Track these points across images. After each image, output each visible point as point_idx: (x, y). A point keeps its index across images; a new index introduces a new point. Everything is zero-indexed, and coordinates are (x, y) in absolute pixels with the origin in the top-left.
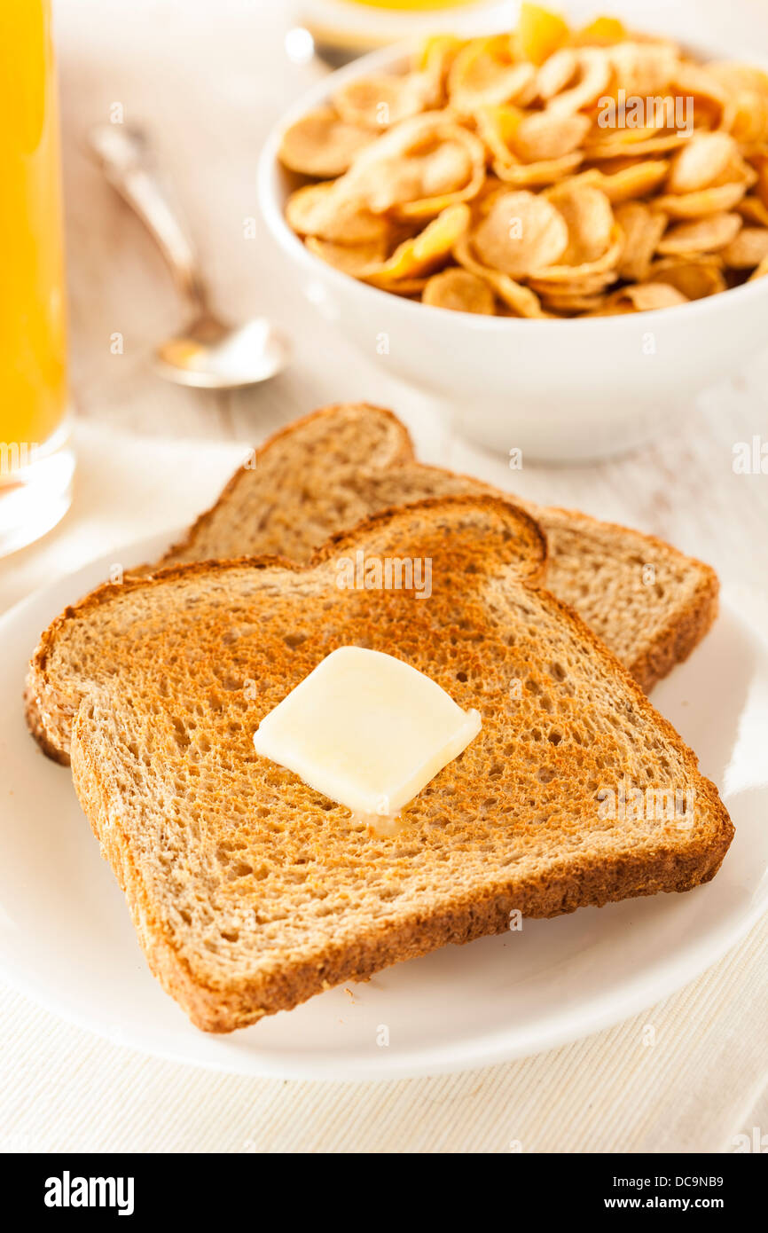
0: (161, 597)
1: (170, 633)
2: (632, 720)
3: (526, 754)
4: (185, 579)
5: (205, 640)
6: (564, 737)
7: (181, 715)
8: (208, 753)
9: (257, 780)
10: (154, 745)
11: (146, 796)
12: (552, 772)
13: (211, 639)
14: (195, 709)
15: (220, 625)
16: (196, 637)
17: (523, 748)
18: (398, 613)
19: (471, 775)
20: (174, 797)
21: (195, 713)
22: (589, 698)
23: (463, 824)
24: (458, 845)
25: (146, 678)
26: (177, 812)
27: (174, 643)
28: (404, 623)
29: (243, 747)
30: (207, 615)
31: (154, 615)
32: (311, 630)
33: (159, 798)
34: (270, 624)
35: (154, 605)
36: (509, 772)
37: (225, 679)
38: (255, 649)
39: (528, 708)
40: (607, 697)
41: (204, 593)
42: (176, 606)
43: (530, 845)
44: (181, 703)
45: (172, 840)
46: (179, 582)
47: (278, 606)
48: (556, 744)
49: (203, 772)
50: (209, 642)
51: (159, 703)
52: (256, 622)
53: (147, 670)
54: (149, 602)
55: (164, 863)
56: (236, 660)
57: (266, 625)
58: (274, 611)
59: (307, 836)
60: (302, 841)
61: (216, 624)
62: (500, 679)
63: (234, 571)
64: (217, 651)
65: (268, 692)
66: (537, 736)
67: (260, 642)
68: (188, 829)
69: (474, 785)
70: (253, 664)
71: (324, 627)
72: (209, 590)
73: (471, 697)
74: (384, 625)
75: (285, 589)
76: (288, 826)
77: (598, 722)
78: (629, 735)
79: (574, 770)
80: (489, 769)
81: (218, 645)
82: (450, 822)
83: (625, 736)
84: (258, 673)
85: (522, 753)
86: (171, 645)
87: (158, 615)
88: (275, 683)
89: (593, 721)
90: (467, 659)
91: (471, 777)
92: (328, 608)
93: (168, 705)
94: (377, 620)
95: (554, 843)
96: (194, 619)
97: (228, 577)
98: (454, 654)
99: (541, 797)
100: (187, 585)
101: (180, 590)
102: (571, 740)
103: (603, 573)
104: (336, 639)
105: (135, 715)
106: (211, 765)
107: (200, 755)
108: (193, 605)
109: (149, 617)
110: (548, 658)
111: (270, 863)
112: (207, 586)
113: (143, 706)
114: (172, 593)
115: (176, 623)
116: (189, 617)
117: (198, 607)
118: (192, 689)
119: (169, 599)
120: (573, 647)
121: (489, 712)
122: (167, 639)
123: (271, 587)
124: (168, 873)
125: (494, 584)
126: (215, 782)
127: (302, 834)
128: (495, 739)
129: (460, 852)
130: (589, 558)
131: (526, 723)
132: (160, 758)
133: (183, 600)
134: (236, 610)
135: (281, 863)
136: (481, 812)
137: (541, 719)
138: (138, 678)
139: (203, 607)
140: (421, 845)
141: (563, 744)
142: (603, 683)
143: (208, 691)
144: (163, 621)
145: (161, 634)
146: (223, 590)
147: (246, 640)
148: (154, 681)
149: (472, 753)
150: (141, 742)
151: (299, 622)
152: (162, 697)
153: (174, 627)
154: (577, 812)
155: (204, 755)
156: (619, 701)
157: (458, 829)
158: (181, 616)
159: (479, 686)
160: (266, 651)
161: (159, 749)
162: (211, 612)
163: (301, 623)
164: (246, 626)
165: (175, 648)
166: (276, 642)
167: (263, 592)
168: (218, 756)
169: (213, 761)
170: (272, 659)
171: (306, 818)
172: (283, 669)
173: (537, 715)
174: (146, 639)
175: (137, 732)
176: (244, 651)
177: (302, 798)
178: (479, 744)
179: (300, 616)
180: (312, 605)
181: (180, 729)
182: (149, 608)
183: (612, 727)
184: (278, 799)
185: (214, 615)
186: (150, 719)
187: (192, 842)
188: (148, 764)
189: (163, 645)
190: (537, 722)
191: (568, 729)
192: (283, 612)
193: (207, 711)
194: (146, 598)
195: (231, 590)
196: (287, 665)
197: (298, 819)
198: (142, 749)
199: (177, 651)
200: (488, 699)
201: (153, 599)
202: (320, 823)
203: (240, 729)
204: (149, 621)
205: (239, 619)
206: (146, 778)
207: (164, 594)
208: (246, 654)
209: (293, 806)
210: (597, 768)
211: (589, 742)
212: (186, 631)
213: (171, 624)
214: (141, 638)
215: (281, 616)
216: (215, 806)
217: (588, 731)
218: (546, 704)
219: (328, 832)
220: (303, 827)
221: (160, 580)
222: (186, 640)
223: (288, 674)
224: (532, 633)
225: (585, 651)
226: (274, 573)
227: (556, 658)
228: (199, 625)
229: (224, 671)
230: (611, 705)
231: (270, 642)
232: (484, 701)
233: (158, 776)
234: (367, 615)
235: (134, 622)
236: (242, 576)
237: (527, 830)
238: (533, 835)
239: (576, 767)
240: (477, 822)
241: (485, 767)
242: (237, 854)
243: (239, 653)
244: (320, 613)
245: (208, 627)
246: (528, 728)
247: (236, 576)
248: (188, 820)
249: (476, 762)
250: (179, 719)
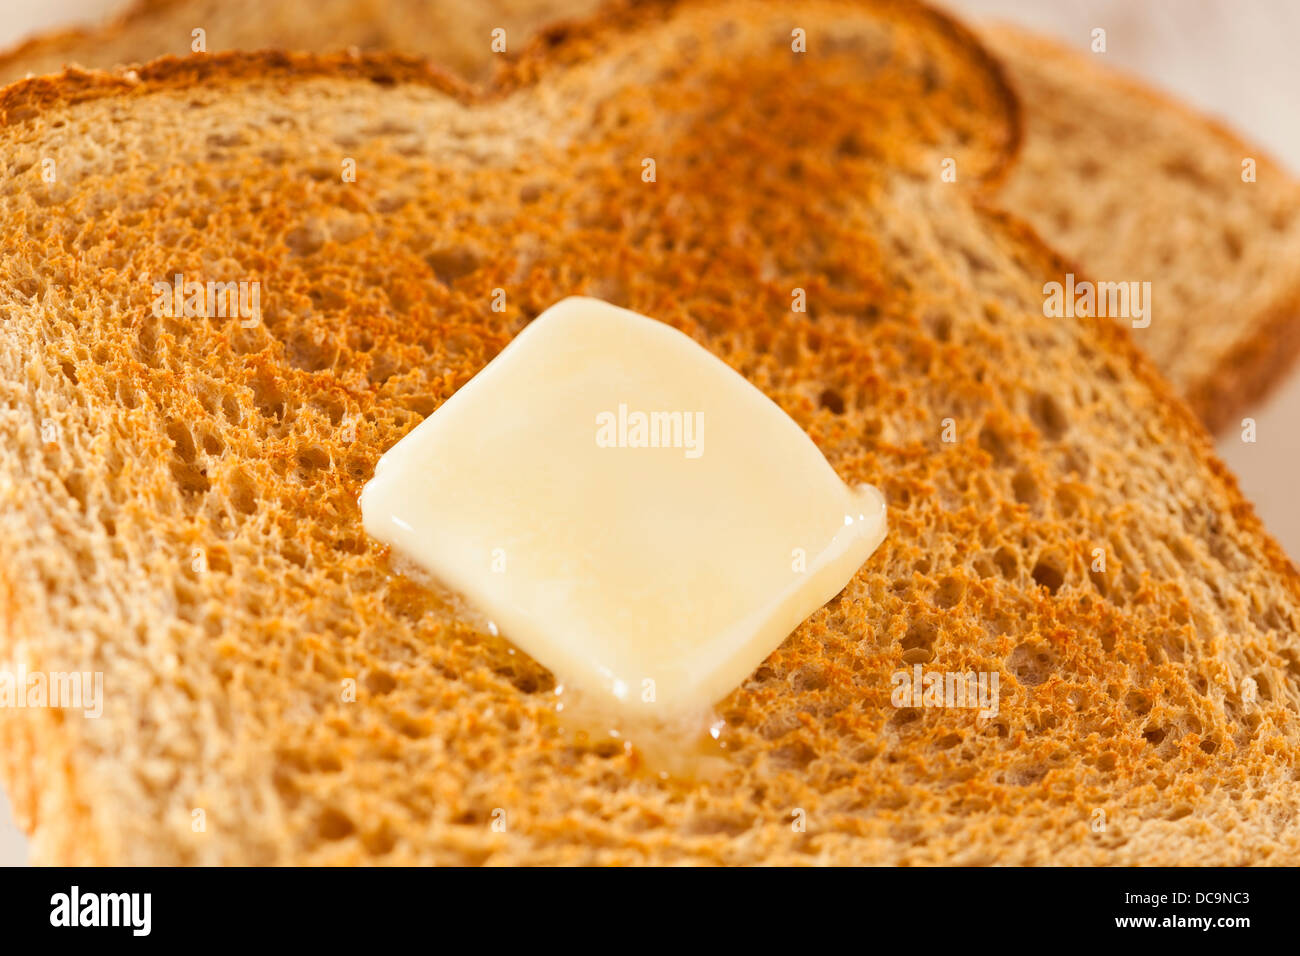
0: (152, 123)
1: (168, 213)
2: (1218, 553)
3: (987, 607)
4: (211, 87)
5: (246, 238)
6: (1070, 575)
7: (188, 416)
8: (249, 518)
9: (366, 599)
10: (124, 483)
11: (105, 609)
12: (1043, 658)
13: (263, 237)
14: (219, 404)
15: (285, 206)
16: (228, 232)
17: (978, 592)
18: (687, 230)
19: (862, 645)
20: (171, 621)
21: (220, 414)
22: (1123, 490)
23: (847, 764)
24: (840, 818)
25: (107, 314)
26: (182, 660)
27: (176, 236)
28: (700, 254)
29: (334, 512)
30: (255, 179)
31: (132, 163)
32: (491, 245)
33: (136, 619)
34: (399, 219)
35: (135, 141)
36: (949, 647)
37: (289, 340)
38: (362, 275)
39: (986, 495)
40: (1162, 491)
41: (251, 127)
42: (185, 148)
43: (1007, 837)
44: (190, 387)
45: (170, 732)
46: (197, 93)
47: (417, 179)
48: (1053, 592)
49: (240, 565)
50: (257, 244)
51: (137, 381)
52: (365, 211)
53: (111, 296)
54: (122, 132)
55: (149, 787)
56: (315, 295)
57: (388, 222)
58: (408, 190)
59: (487, 756)
60: (472, 765)
61: (274, 204)
62: (919, 416)
63: (323, 82)
64: (274, 268)
65: (393, 384)
66: (1006, 564)
67: (374, 260)
68: (206, 710)
69: (870, 670)
70: (357, 311)
71: (523, 241)
72: (262, 121)
73: (855, 452)
74: (655, 255)
75: (437, 141)
76: (441, 722)
77: (1143, 549)
78: (1215, 589)
79: (1096, 660)
80: (902, 635)
81: (277, 255)
82: (816, 757)
83: (1206, 592)
84: (368, 334)
85: (979, 604)
86: (169, 241)
87: (140, 166)
88: (408, 363)
89: (1134, 544)
90: (845, 360)
91: (861, 649)
92: (530, 197)
93: (157, 387)
94: (639, 240)
95: (1062, 839)
96: (224, 184)
97: (309, 95)
98: (815, 344)
99: (1024, 718)
100: (213, 102)
101: (196, 113)
102: (1087, 587)
103: (1106, 189)
104: (547, 273)
105: (81, 403)
106: (258, 549)
107: (231, 520)
108: (224, 151)
109: (120, 167)
110: (1028, 382)
111: (398, 815)
112: (260, 109)
113: (100, 382)
114: (179, 119)
115: (181, 188)
116: (214, 181)
117: (234, 157)
118: (213, 356)
119: (170, 130)
120: (1082, 362)
121: (899, 494)
122: (159, 224)
123: (403, 131)
124: (159, 816)
125: (905, 193)
126: (267, 594)
127: (474, 750)
128: (912, 561)
129: (842, 838)
130: (1073, 152)
131: (983, 530)
132: (138, 518)
133: (202, 137)
134: (321, 176)
135: (422, 817)
136: (887, 739)
137: (1018, 526)
138: (89, 312)
139: (247, 159)
140: (752, 809)
141: (1069, 594)
142: (1152, 457)
143: (250, 364)
144: (153, 181)
145: (145, 212)
146: (294, 125)
147: (343, 251)
148: (126, 323)
149: (861, 590)
150: (95, 469)
151: (463, 223)
152: (144, 366)
153: (178, 199)
154: (1106, 764)
155: (241, 522)
156: (1190, 504)
157: (839, 778)
158: (194, 175)
159: (872, 429)
160: (386, 282)
161: (135, 494)
162: (263, 175)
163: (467, 224)
164: (343, 217)
165: (178, 248)
166: (411, 265)
167: (387, 143)
168: (276, 531)
169: (263, 538)
170: (399, 302)
171: (481, 708)
172: (425, 332)
173: (1007, 515)
174: (113, 218)
175: (84, 444)
176: (337, 278)
177: (471, 655)
178: (878, 569)
179: (466, 207)
180: (495, 187)
181: (184, 449)
182: (122, 146)
183: (1176, 566)
184: (415, 653)
185: (270, 180)
186: (115, 417)
187: (214, 742)
188: (111, 530)
189: (150, 240)
190: (1008, 532)
191: (1080, 559)
192: (429, 194)
193: (249, 413)
194: (116, 121)
195: (312, 127)
196: (434, 321)
197: (464, 709)
198: (97, 488)
199: (181, 256)
200: (894, 462)
201: (134, 126)
202: (512, 724)
203: (326, 466)
204: (120, 178)
205: (327, 198)
206: (106, 567)
207: (161, 119)
208: (342, 286)
209: (450, 676)
210: (1147, 662)
211: (1127, 595)
212: (205, 213)
213: (169, 191)
214: (99, 214)
215: (423, 203)
216: (270, 653)
217: (1124, 571)
218: (1024, 489)
219: (534, 749)
220: (476, 731)
221: (153, 84)
222: (204, 234)
223: (438, 345)
224: (991, 316)
225: (1110, 374)
226: (414, 99)
227: (1045, 382)
228: (234, 201)
229: (291, 321)
230: (1172, 512)
231: (398, 263)
232: (885, 467)
233: (134, 563)
234: (616, 225)
235: (85, 175)
236: (340, 97)
237: (998, 797)
238: (1010, 812)
239: (1101, 655)
240: (877, 764)
241: (893, 628)
242: (323, 785)
243: (326, 281)
244: (512, 208)
245: (256, 209)
246: (986, 543)
247: (327, 95)
248: (207, 685)
249: (873, 614)
250: (181, 424)
